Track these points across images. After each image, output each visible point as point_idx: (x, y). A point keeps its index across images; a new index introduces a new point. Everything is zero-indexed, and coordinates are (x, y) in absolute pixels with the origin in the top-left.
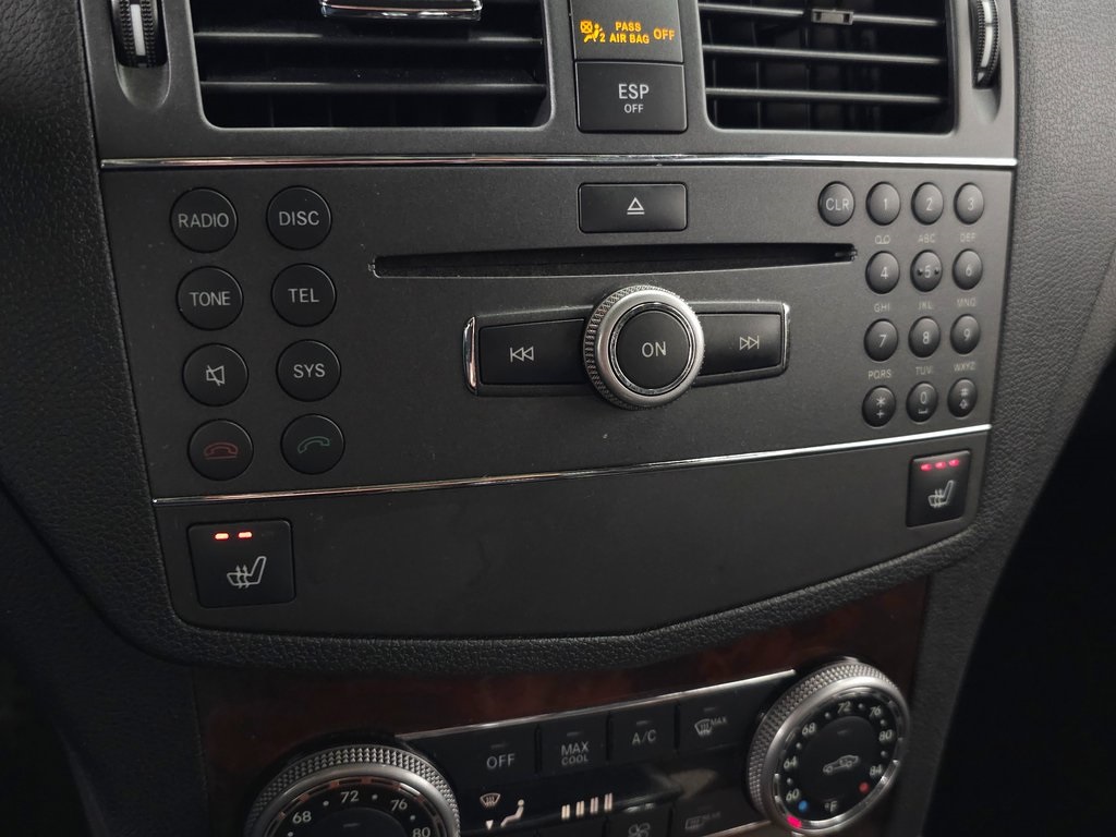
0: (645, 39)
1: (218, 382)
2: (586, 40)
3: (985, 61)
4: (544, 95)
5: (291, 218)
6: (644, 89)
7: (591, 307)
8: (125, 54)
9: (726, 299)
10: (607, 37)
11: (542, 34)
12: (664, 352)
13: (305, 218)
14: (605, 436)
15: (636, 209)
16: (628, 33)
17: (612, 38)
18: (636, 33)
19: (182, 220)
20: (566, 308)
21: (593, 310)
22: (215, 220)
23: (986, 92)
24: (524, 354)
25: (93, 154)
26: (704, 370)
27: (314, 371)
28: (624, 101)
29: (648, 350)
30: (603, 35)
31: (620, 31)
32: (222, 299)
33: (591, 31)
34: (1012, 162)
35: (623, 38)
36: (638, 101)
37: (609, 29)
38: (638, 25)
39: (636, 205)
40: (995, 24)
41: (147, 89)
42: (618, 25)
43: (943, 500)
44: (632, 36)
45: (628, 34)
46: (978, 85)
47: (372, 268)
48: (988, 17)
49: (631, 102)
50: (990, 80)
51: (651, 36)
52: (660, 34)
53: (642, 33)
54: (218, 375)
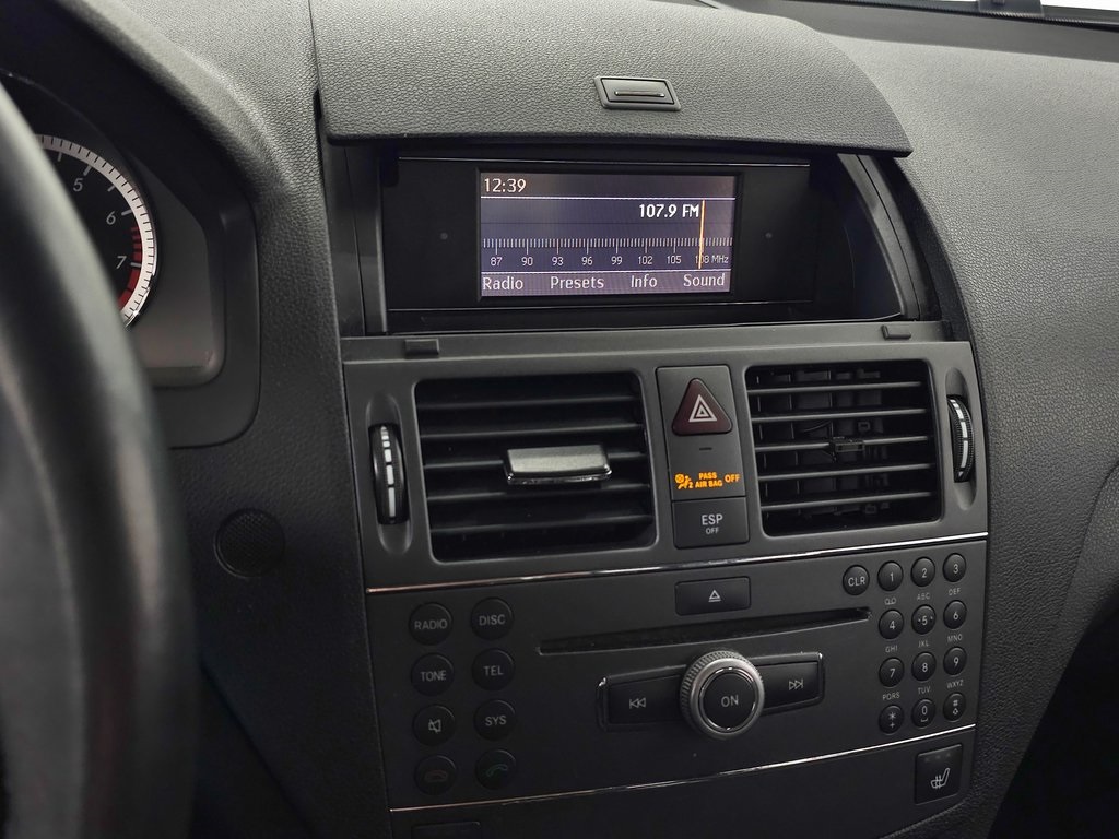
0: (719, 483)
1: (436, 731)
2: (680, 487)
3: (963, 465)
4: (652, 522)
5: (487, 620)
6: (719, 517)
7: (684, 666)
8: (383, 518)
9: (779, 653)
10: (694, 485)
11: (650, 481)
12: (737, 702)
13: (496, 620)
14: (695, 755)
15: (715, 597)
16: (707, 480)
17: (697, 485)
18: (713, 480)
19: (417, 625)
20: (668, 668)
21: (687, 669)
22: (438, 624)
23: (964, 485)
24: (639, 703)
25: (362, 585)
26: (766, 705)
27: (499, 720)
28: (706, 527)
29: (726, 701)
30: (691, 483)
31: (703, 480)
32: (441, 676)
33: (683, 481)
34: (986, 534)
35: (704, 484)
36: (715, 525)
37: (695, 479)
38: (714, 474)
39: (715, 595)
40: (970, 439)
41: (397, 540)
42: (701, 476)
43: (942, 783)
44: (711, 482)
45: (709, 480)
46: (958, 480)
47: (538, 649)
48: (965, 435)
49: (711, 526)
50: (967, 476)
51: (724, 481)
52: (730, 478)
53: (717, 480)
54: (437, 726)
